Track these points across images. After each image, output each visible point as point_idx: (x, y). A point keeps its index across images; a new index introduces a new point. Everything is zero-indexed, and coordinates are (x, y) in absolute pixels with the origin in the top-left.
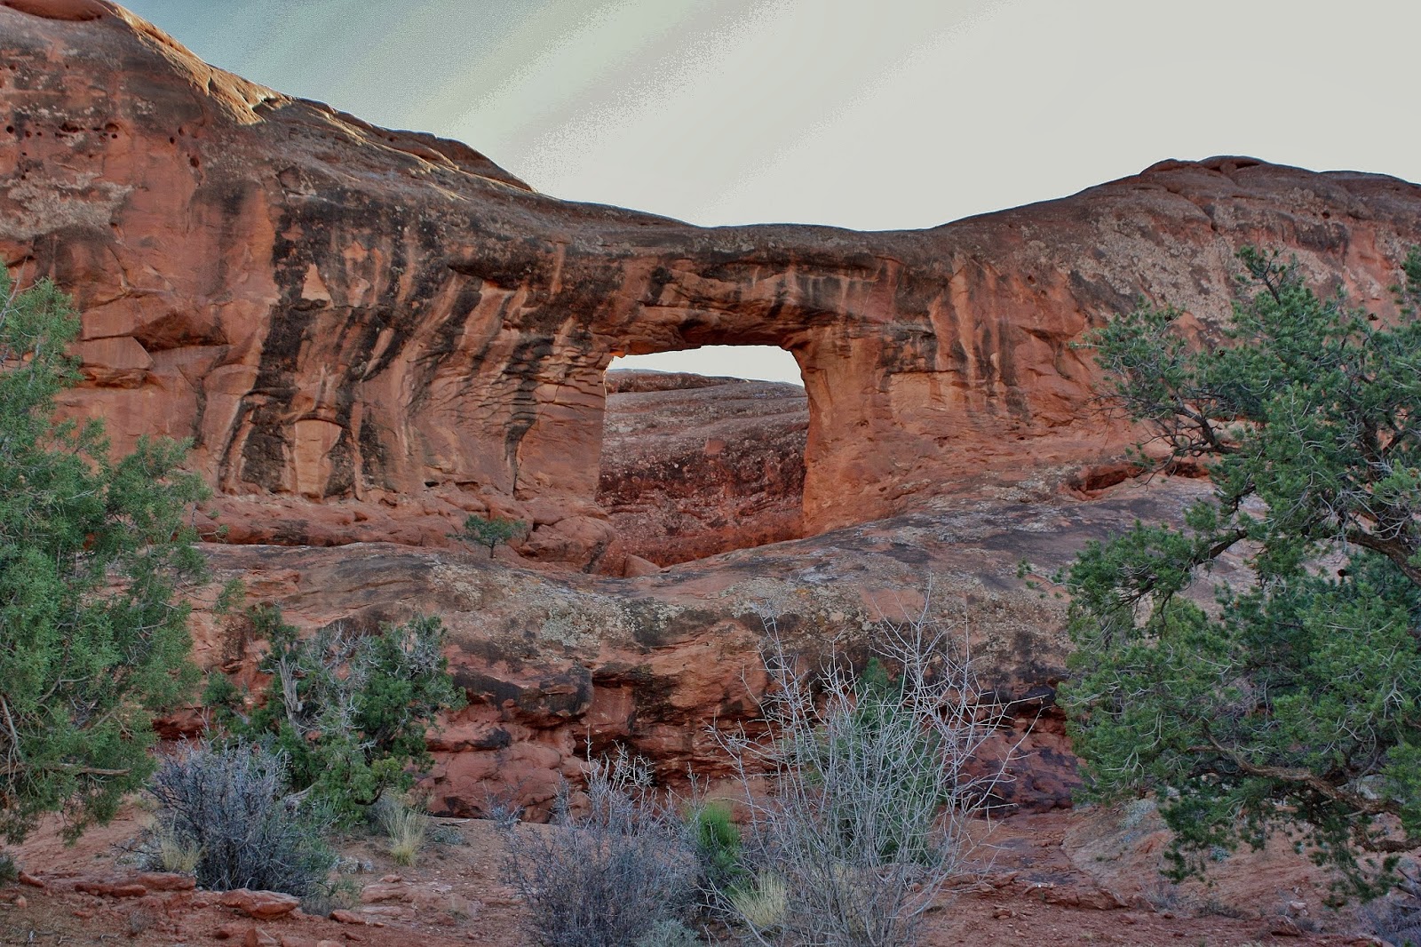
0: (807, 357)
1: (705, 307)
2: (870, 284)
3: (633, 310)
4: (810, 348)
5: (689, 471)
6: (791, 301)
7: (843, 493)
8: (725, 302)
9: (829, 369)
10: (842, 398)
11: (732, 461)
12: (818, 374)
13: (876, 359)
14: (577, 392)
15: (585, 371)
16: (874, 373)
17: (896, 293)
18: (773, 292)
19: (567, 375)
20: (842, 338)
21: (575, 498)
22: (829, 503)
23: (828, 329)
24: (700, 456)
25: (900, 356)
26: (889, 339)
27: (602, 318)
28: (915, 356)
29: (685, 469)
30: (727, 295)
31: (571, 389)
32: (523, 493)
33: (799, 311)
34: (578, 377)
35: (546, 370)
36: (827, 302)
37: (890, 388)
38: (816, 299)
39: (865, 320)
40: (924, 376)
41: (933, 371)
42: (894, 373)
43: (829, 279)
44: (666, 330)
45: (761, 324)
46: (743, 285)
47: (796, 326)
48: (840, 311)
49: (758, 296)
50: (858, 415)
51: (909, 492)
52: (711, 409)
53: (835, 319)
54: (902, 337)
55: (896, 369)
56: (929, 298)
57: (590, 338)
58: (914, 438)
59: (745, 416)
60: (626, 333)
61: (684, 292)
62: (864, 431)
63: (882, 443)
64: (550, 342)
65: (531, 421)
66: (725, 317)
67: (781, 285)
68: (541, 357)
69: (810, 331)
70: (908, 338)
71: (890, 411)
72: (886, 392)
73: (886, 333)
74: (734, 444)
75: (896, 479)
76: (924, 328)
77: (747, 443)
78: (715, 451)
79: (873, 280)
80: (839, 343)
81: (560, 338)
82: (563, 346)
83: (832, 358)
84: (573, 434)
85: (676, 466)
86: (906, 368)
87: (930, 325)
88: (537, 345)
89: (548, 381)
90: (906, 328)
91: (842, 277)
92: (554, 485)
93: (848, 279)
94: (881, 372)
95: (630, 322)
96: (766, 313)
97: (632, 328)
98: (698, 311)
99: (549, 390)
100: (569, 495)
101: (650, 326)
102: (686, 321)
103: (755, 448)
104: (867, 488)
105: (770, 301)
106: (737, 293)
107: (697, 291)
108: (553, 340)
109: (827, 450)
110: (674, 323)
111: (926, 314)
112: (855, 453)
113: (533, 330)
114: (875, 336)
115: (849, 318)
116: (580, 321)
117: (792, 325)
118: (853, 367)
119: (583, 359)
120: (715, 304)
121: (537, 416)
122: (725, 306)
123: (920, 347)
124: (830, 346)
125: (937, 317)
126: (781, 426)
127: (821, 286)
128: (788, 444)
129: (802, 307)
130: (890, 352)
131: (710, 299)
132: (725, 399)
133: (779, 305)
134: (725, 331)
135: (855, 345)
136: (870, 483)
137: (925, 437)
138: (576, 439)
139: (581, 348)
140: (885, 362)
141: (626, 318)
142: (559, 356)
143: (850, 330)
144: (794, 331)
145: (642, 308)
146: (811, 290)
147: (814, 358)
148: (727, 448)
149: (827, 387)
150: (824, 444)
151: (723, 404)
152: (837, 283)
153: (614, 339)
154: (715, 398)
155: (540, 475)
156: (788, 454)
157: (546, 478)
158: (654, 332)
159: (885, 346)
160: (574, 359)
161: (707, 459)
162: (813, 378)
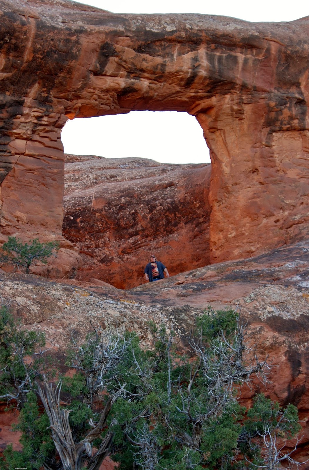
0: (210, 119)
1: (138, 77)
2: (259, 60)
3: (86, 78)
4: (213, 112)
5: (81, 222)
6: (203, 73)
7: (244, 226)
8: (154, 73)
9: (227, 129)
10: (237, 151)
11: (113, 213)
12: (218, 133)
13: (263, 121)
14: (41, 146)
15: (47, 128)
16: (261, 131)
17: (277, 68)
18: (189, 65)
19: (34, 132)
20: (238, 104)
21: (46, 232)
22: (234, 234)
23: (228, 97)
24: (89, 210)
25: (280, 118)
26: (273, 104)
27: (61, 84)
28: (291, 118)
29: (78, 220)
30: (156, 67)
31: (37, 144)
32: (7, 229)
33: (207, 82)
34: (42, 134)
35: (17, 127)
36: (229, 74)
37: (273, 143)
38: (220, 72)
39: (256, 89)
40: (297, 133)
41: (304, 129)
42: (275, 131)
43: (230, 56)
44: (108, 96)
45: (178, 92)
46: (167, 59)
47: (206, 94)
48: (238, 82)
49: (178, 68)
50: (250, 164)
51: (299, 222)
52: (91, 176)
53: (234, 88)
54: (282, 102)
55: (277, 129)
56: (300, 72)
57: (51, 102)
58: (294, 181)
59: (116, 181)
60: (78, 97)
61: (123, 64)
62: (255, 177)
63: (271, 186)
64: (21, 104)
65: (8, 169)
66: (153, 86)
67: (195, 59)
68: (14, 116)
69: (214, 99)
70: (286, 103)
71: (274, 161)
72: (270, 146)
73: (270, 99)
74: (114, 200)
75: (286, 213)
76: (297, 96)
77: (123, 200)
78: (100, 206)
79: (261, 57)
80: (236, 107)
81: (28, 101)
82: (30, 107)
83: (229, 120)
84: (41, 180)
85: (72, 218)
86: (285, 127)
87: (301, 93)
88: (11, 106)
89: (19, 137)
90: (285, 95)
91: (239, 54)
92: (30, 222)
93: (243, 56)
94: (266, 130)
95: (82, 88)
96: (183, 83)
97: (84, 93)
98: (133, 80)
99: (20, 144)
100: (42, 229)
101: (97, 92)
102: (124, 89)
103: (129, 204)
104: (265, 221)
105: (187, 73)
106: (163, 65)
107: (133, 64)
108: (23, 101)
109: (228, 192)
110: (115, 90)
111: (298, 85)
112: (250, 194)
113: (7, 93)
114: (263, 102)
115: (244, 87)
116: (44, 86)
117: (201, 93)
118: (245, 126)
119: (45, 119)
120: (146, 75)
121: (13, 165)
122: (154, 76)
123: (295, 111)
124: (228, 111)
125: (306, 87)
126: (148, 187)
127: (224, 61)
128: (155, 199)
129: (210, 78)
130: (273, 115)
131: (142, 70)
132: (100, 169)
133: (194, 76)
134: (151, 98)
135: (248, 109)
136: (266, 217)
137: (302, 181)
138: (44, 185)
139: (45, 109)
140: (269, 123)
141: (80, 84)
142: (28, 115)
143: (244, 97)
144: (202, 98)
145: (92, 77)
146: (216, 64)
147: (216, 120)
148: (109, 203)
149: (225, 144)
150: (227, 188)
151: (99, 173)
152: (235, 59)
153: (69, 103)
154: (92, 169)
155: (18, 214)
156: (155, 207)
157: (24, 216)
158: (99, 97)
159: (270, 109)
160: (39, 118)
161: (94, 212)
162: (213, 136)
